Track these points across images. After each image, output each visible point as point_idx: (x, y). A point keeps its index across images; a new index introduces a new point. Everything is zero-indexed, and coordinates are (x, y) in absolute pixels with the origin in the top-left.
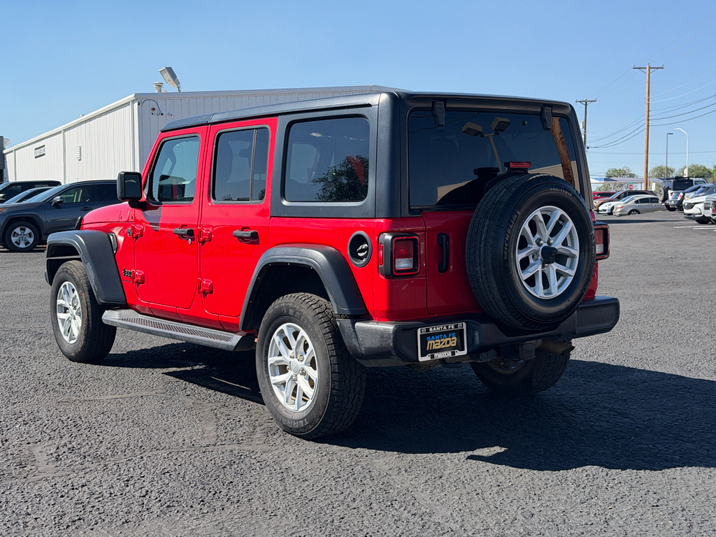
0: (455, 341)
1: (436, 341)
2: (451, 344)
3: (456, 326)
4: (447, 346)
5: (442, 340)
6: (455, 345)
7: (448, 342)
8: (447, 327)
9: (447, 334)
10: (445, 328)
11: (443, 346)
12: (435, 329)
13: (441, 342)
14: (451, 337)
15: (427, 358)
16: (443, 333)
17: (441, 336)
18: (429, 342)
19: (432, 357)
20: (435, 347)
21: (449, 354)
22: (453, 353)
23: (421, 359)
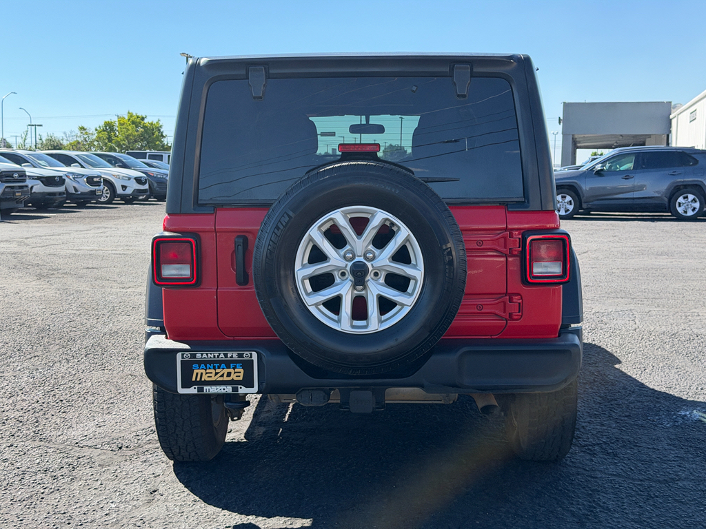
0: (242, 375)
1: (208, 371)
2: (233, 377)
3: (240, 355)
4: (225, 378)
5: (217, 371)
6: (241, 378)
7: (229, 375)
8: (226, 355)
9: (228, 364)
10: (222, 355)
11: (221, 379)
12: (205, 356)
13: (216, 374)
14: (234, 368)
15: (193, 390)
16: (220, 362)
17: (216, 365)
18: (195, 372)
19: (201, 390)
20: (205, 378)
21: (228, 389)
22: (235, 389)
23: (181, 391)
